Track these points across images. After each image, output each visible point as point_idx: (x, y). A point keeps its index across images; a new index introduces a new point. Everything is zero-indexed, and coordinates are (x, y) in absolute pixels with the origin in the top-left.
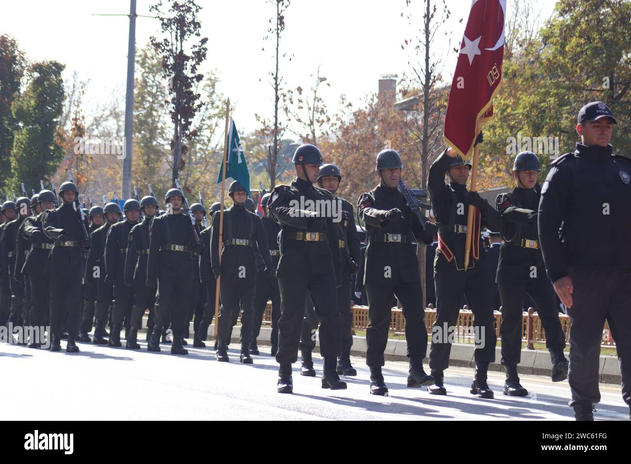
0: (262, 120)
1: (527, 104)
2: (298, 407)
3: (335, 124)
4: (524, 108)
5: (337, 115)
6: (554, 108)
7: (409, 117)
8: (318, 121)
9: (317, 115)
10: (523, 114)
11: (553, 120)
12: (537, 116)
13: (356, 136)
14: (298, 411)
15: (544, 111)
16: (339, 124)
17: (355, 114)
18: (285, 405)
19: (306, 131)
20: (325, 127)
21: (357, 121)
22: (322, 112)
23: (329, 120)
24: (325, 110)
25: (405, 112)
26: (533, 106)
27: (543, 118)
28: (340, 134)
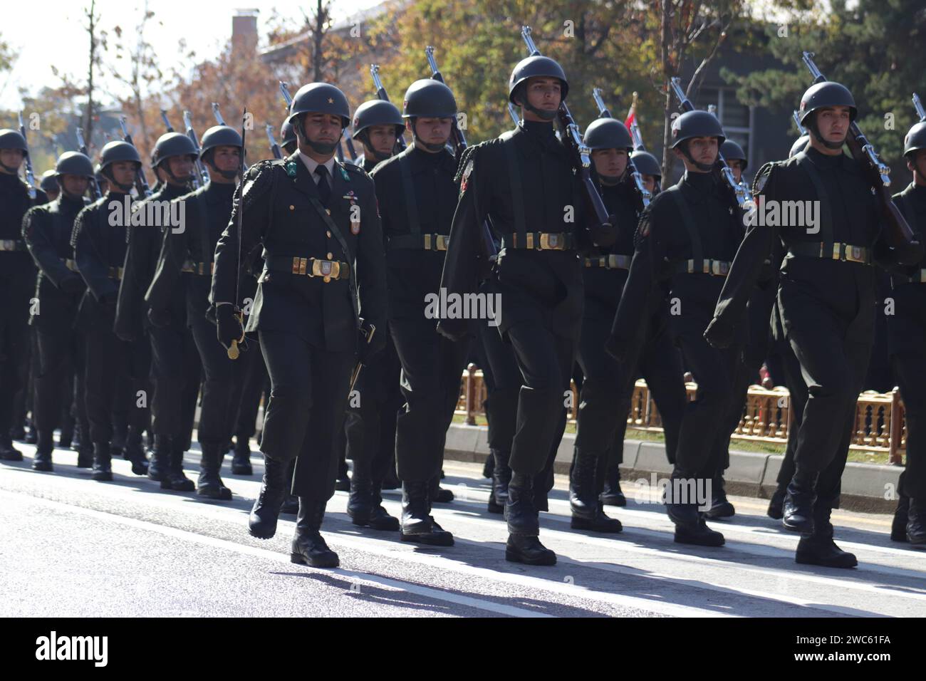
0: (61, 74)
1: (458, 59)
2: (137, 512)
3: (170, 82)
4: (454, 63)
5: (173, 69)
6: (497, 65)
7: (280, 73)
8: (145, 77)
9: (142, 69)
10: (451, 73)
11: (496, 82)
12: (472, 77)
13: (201, 100)
14: (139, 519)
15: (482, 70)
16: (176, 83)
17: (198, 67)
18: (119, 510)
19: (127, 93)
20: (156, 87)
21: (203, 77)
22: (151, 64)
23: (161, 75)
24: (155, 61)
25: (273, 65)
26: (467, 61)
27: (480, 80)
28: (177, 97)
